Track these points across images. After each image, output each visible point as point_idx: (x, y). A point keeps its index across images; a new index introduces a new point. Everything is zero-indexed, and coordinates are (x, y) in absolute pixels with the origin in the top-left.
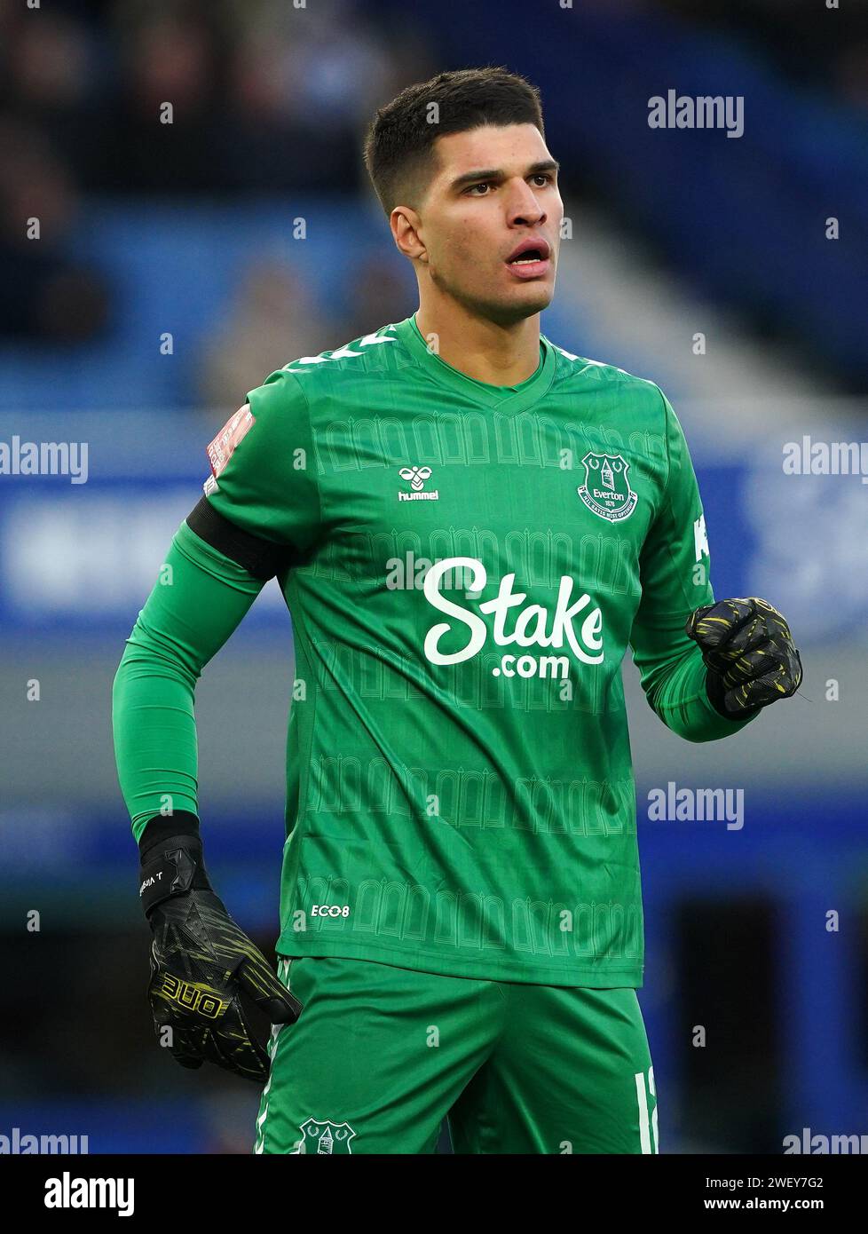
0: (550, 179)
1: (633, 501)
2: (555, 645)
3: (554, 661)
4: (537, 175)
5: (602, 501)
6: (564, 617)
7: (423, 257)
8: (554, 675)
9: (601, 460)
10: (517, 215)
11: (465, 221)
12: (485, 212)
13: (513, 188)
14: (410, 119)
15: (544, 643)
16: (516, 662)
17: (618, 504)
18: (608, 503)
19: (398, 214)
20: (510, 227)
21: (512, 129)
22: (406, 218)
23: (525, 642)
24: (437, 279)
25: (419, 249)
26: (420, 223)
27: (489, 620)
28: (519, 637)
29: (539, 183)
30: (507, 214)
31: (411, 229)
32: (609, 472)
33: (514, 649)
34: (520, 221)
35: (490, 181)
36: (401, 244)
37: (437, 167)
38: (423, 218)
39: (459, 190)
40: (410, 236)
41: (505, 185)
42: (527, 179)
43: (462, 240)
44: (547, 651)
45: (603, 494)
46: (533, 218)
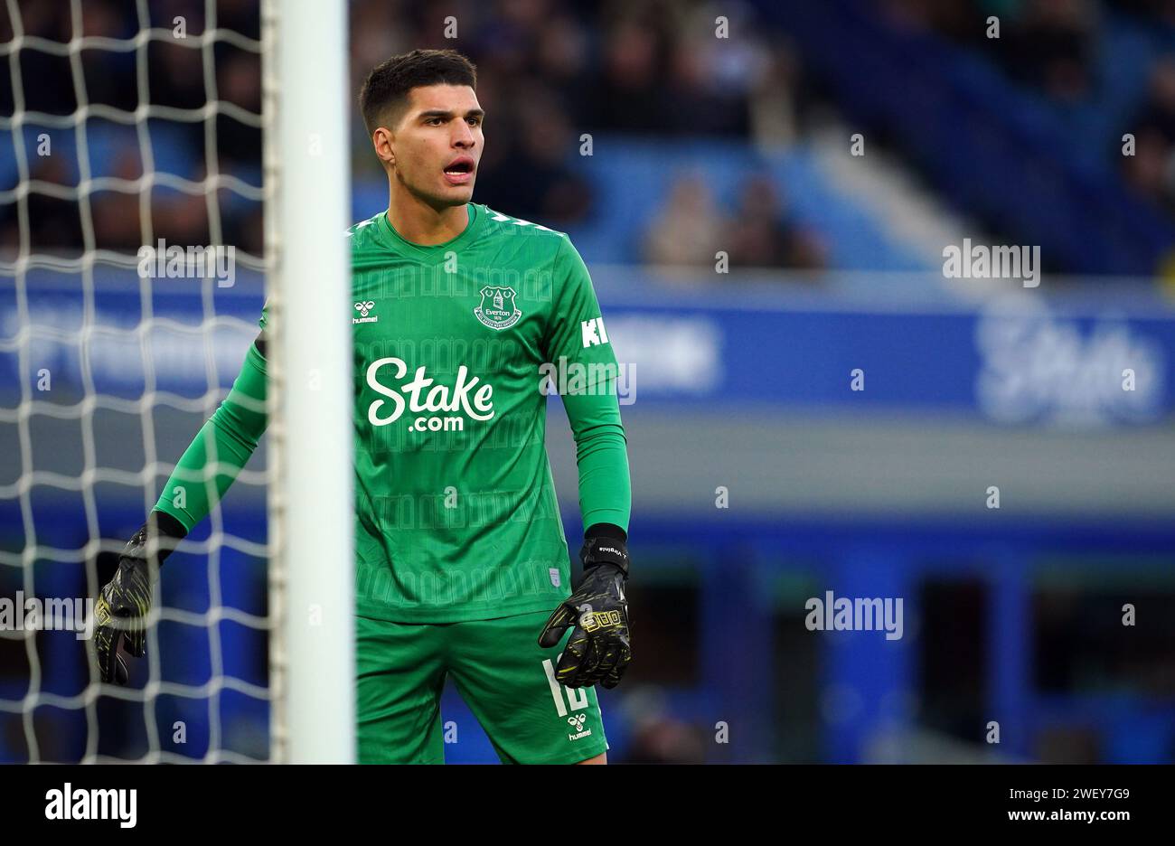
0: (478, 122)
1: (517, 315)
2: (454, 410)
3: (453, 420)
4: (471, 118)
5: (491, 317)
6: (461, 392)
7: (393, 161)
8: (454, 429)
9: (495, 291)
10: (458, 140)
11: (424, 141)
12: (438, 137)
13: (456, 124)
14: (395, 75)
15: (446, 409)
16: (427, 422)
17: (504, 318)
18: (496, 318)
19: (379, 132)
20: (453, 147)
21: (460, 87)
22: (384, 135)
23: (434, 409)
24: (400, 176)
25: (390, 156)
26: (393, 139)
27: (407, 397)
28: (429, 405)
29: (471, 123)
30: (452, 139)
31: (387, 142)
32: (501, 298)
33: (426, 413)
34: (459, 144)
35: (442, 118)
36: (379, 151)
37: (409, 105)
38: (396, 136)
39: (423, 121)
40: (386, 146)
41: (452, 122)
42: (466, 119)
43: (420, 154)
44: (448, 414)
45: (493, 312)
46: (468, 143)
